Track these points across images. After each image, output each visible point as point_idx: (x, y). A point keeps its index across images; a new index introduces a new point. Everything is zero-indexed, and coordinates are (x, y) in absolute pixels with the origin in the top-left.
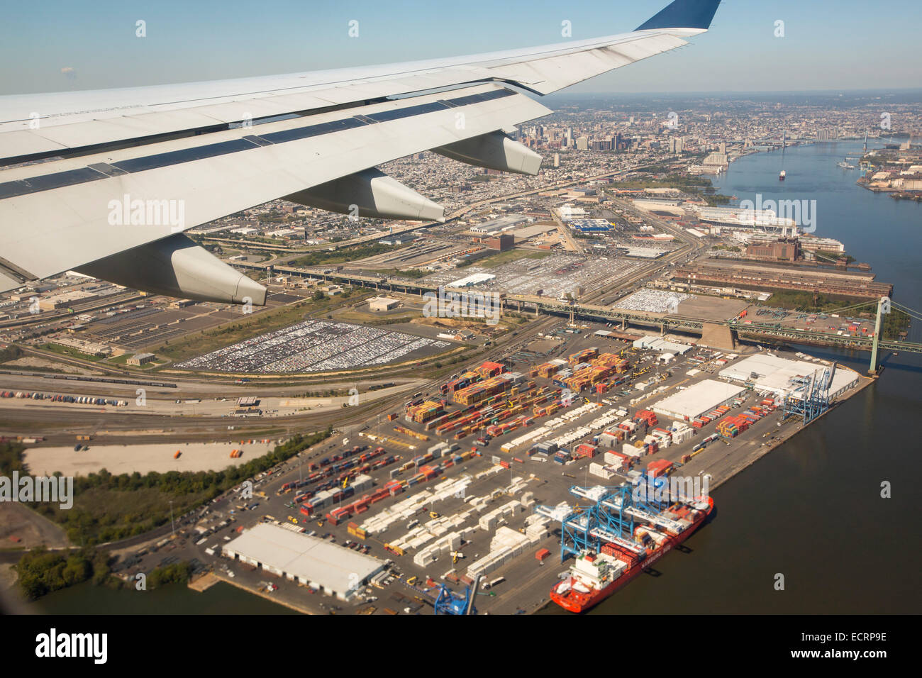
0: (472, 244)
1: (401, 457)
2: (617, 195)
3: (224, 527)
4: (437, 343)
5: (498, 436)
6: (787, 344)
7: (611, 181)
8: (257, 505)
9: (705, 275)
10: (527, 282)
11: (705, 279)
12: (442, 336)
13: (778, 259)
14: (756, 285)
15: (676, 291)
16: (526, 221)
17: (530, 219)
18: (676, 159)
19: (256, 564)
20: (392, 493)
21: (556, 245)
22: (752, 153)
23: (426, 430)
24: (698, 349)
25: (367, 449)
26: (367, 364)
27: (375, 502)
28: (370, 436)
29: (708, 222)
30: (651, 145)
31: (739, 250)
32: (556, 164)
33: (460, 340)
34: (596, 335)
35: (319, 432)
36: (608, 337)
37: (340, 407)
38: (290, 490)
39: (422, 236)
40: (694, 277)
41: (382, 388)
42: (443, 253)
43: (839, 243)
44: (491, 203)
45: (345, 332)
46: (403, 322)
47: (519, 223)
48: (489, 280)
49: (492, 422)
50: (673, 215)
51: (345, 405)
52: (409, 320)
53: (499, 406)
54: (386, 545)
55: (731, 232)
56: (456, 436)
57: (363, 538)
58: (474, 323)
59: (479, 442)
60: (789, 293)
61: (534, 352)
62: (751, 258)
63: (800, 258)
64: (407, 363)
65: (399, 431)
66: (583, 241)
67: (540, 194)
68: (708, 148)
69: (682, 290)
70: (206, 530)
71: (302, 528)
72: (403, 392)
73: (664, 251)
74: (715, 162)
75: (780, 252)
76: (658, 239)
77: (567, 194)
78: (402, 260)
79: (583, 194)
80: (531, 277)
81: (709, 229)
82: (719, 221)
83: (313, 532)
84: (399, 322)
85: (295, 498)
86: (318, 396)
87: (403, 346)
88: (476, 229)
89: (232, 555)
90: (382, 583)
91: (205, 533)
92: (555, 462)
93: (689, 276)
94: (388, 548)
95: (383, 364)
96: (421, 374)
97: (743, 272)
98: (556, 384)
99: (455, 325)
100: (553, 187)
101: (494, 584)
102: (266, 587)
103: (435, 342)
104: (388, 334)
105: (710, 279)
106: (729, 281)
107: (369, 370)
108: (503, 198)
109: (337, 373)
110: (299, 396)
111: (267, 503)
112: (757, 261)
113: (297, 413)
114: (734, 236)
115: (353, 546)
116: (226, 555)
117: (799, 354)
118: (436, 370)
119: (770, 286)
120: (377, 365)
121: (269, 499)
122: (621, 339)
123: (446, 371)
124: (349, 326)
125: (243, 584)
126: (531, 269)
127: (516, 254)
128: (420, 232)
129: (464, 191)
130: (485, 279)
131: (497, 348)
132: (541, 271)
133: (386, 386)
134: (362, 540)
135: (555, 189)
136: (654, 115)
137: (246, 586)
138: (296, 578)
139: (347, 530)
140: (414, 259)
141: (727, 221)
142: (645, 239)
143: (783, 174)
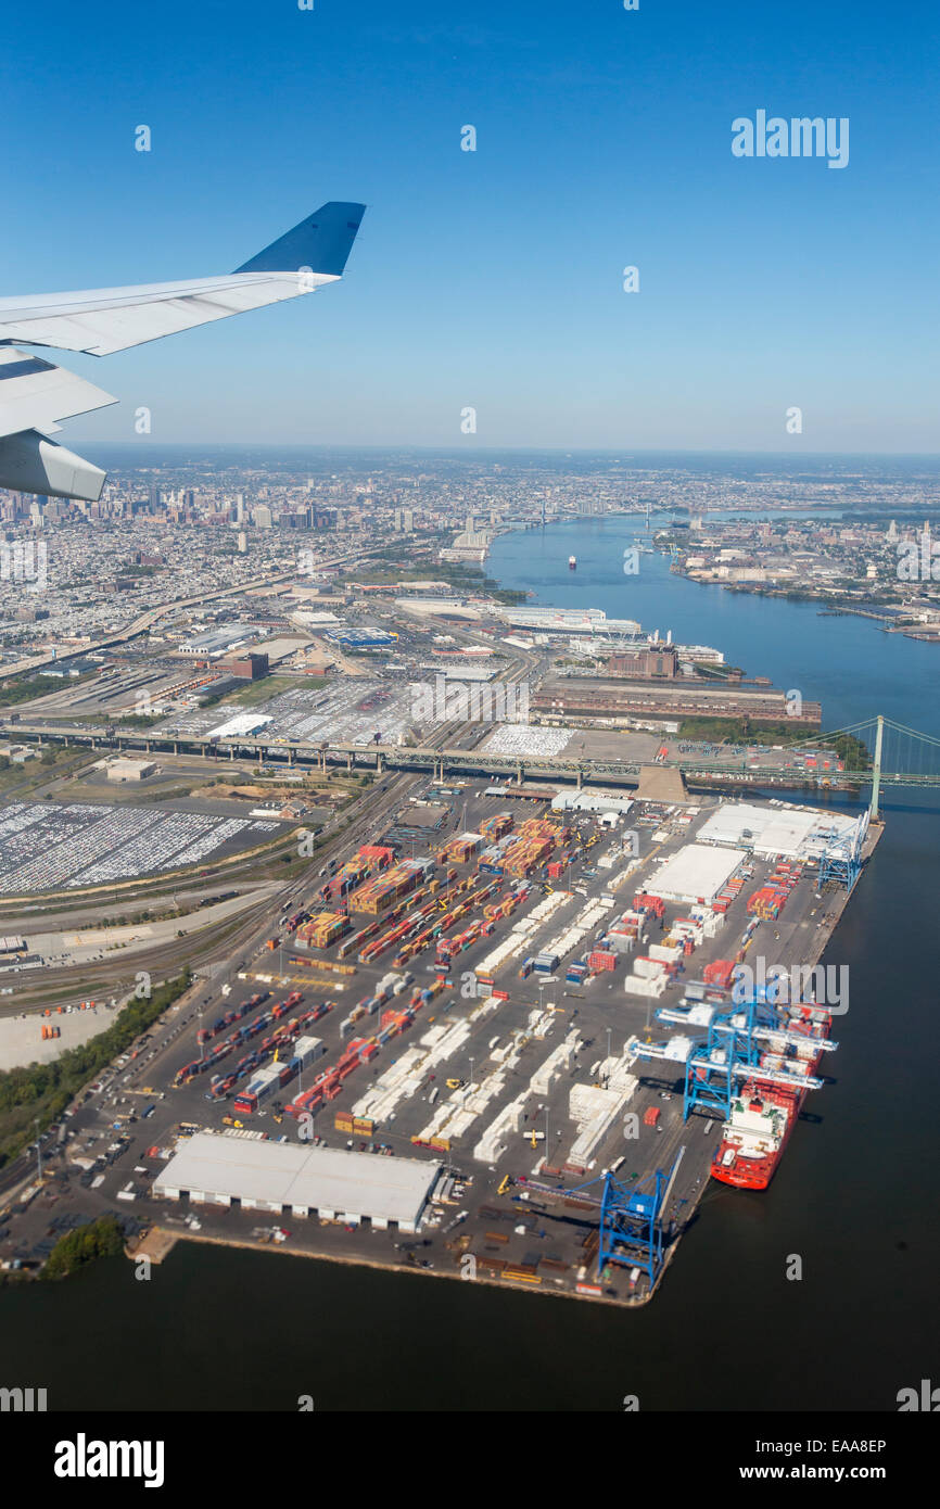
0: (196, 670)
1: (334, 1004)
2: (365, 592)
3: (119, 1153)
4: (257, 824)
5: (457, 953)
6: (750, 790)
7: (341, 572)
8: (153, 1108)
9: (576, 702)
10: (325, 724)
11: (577, 707)
12: (257, 813)
13: (653, 675)
14: (648, 711)
15: (550, 725)
16: (257, 634)
17: (263, 631)
18: (411, 540)
19: (226, 1201)
20: (364, 1059)
21: (330, 668)
22: (507, 532)
23: (340, 957)
24: (641, 804)
25: (270, 996)
26: (167, 865)
27: (345, 1077)
28: (259, 977)
29: (524, 628)
30: (364, 520)
31: (593, 666)
32: (242, 548)
33: (291, 818)
34: (488, 795)
35: (170, 981)
36: (508, 796)
37: (172, 938)
38: (191, 1077)
39: (105, 661)
40: (561, 705)
41: (221, 901)
42: (161, 686)
43: (714, 651)
44: (184, 608)
45: (93, 819)
46: (180, 796)
47: (247, 636)
48: (266, 723)
49: (435, 934)
50: (469, 620)
51: (181, 934)
52: (187, 792)
53: (428, 910)
54: (414, 1139)
55: (567, 641)
56: (397, 961)
57: (369, 1134)
58: (295, 791)
59: (438, 967)
60: (702, 720)
61: (417, 827)
62: (615, 675)
63: (679, 673)
64: (232, 859)
65: (301, 964)
66: (364, 660)
67: (248, 592)
68: (446, 525)
69: (557, 724)
70: (93, 1162)
71: (261, 1134)
72: (258, 905)
73: (495, 671)
74: (469, 545)
75: (655, 666)
76: (471, 653)
77: (290, 591)
78: (101, 700)
79: (317, 591)
80: (327, 718)
81: (533, 637)
82: (540, 626)
83: (285, 1138)
84: (173, 797)
85: (214, 1089)
86: (124, 924)
87: (206, 833)
88: (189, 647)
89: (173, 1194)
90: (451, 1197)
91: (93, 1167)
92: (568, 982)
93: (554, 704)
94: (420, 1142)
95: (193, 865)
96: (266, 874)
97: (625, 695)
98: (485, 870)
99: (266, 795)
100: (262, 583)
101: (617, 1169)
102: (272, 1236)
103: (252, 823)
104: (167, 816)
105: (584, 707)
106: (610, 708)
107: (179, 874)
108: (197, 600)
109: (128, 885)
110: (91, 927)
111: (166, 1104)
112: (624, 679)
113: (108, 955)
114: (571, 646)
115: (362, 1146)
116: (161, 1195)
117: (773, 801)
118: (286, 866)
119: (668, 712)
120: (184, 866)
121: (164, 1097)
122: (528, 798)
123: (303, 866)
124: (92, 809)
125: (225, 1237)
126: (319, 705)
127: (276, 682)
128: (99, 654)
129: (125, 590)
130: (261, 724)
131: (355, 824)
132: (334, 706)
133: (225, 897)
134: (368, 1137)
135: (265, 586)
136: (334, 477)
137: (234, 1239)
138: (313, 1211)
139: (333, 1125)
140: (117, 697)
141: (551, 626)
142: (452, 655)
143: (572, 560)
